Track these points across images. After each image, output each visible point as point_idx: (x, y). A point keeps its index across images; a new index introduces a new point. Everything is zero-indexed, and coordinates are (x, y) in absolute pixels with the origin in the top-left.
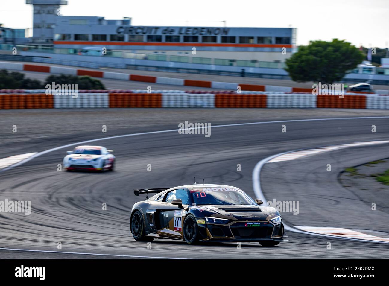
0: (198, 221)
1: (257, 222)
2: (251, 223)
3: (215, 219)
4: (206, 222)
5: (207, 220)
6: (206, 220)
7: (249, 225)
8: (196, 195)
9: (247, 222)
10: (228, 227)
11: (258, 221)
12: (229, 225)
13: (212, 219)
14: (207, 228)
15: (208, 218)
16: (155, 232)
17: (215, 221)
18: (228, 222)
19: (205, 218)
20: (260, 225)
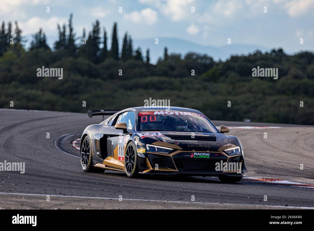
0: (138, 149)
1: (206, 153)
2: (199, 154)
3: (157, 148)
4: (146, 150)
5: (148, 149)
6: (146, 149)
7: (196, 156)
8: (144, 119)
9: (194, 153)
10: (171, 157)
11: (208, 151)
12: (171, 155)
13: (154, 148)
14: (147, 158)
15: (149, 147)
16: (102, 162)
17: (157, 150)
18: (171, 152)
19: (146, 146)
20: (210, 156)
